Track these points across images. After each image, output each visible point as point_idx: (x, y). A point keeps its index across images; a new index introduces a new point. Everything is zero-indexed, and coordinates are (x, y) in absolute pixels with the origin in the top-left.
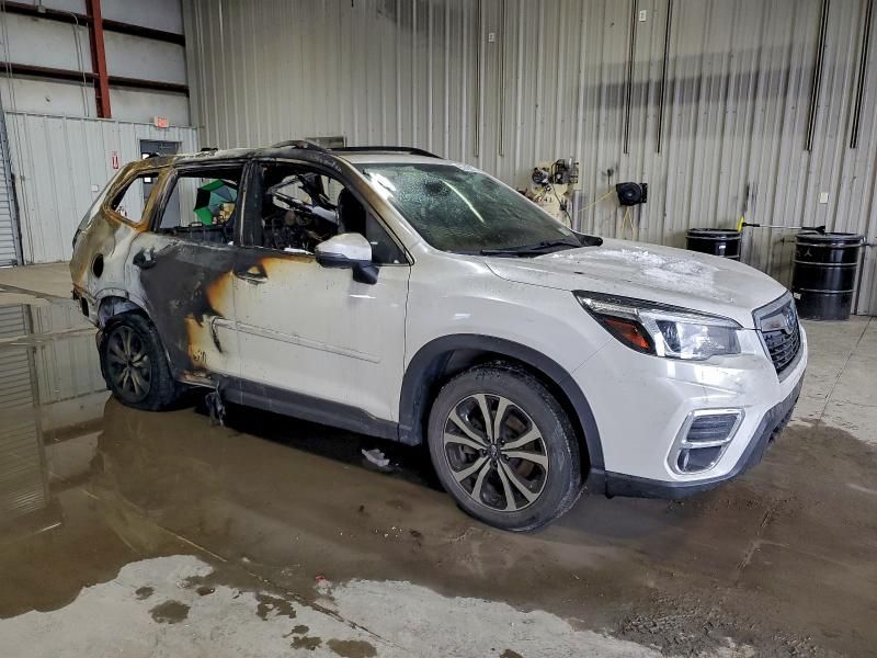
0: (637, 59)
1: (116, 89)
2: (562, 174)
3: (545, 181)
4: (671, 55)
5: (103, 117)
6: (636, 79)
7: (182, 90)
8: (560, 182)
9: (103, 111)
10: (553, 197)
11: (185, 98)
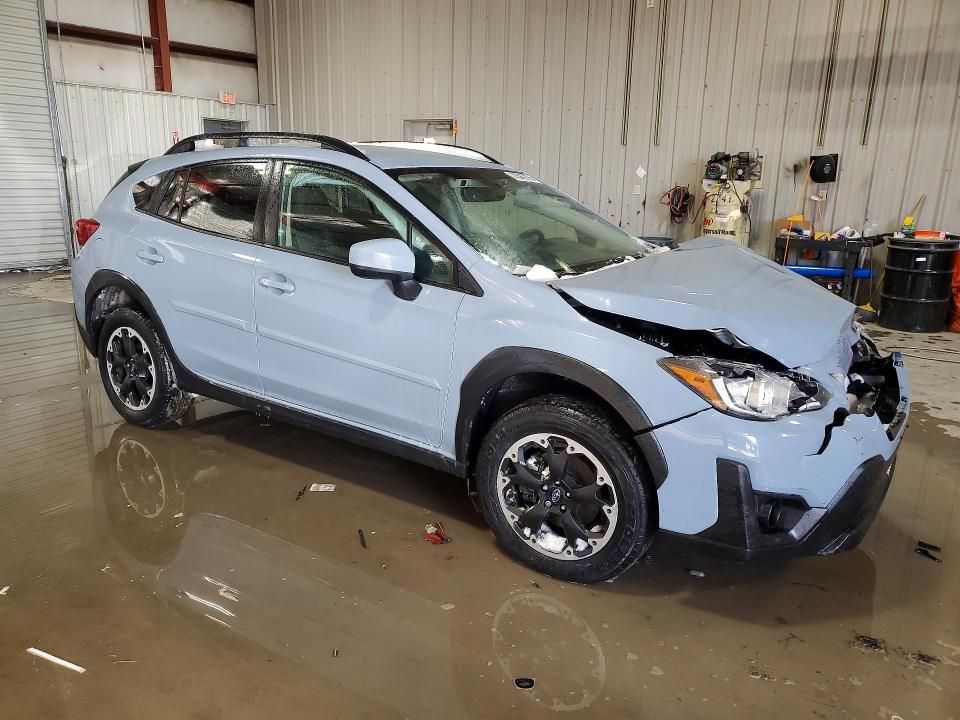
0: (844, 30)
1: (177, 57)
2: (744, 169)
3: (723, 177)
4: (890, 25)
5: (163, 90)
6: (840, 55)
7: (249, 60)
8: (741, 178)
9: (163, 82)
10: (734, 197)
11: (253, 70)
